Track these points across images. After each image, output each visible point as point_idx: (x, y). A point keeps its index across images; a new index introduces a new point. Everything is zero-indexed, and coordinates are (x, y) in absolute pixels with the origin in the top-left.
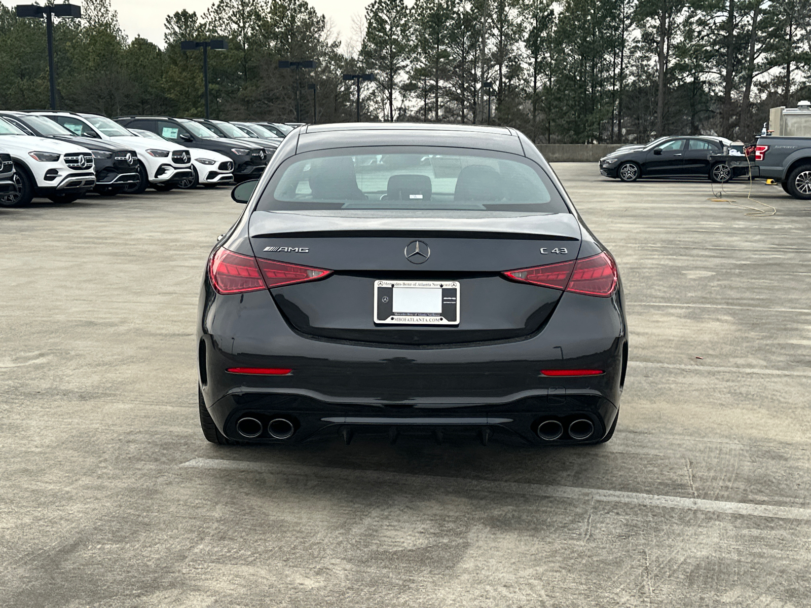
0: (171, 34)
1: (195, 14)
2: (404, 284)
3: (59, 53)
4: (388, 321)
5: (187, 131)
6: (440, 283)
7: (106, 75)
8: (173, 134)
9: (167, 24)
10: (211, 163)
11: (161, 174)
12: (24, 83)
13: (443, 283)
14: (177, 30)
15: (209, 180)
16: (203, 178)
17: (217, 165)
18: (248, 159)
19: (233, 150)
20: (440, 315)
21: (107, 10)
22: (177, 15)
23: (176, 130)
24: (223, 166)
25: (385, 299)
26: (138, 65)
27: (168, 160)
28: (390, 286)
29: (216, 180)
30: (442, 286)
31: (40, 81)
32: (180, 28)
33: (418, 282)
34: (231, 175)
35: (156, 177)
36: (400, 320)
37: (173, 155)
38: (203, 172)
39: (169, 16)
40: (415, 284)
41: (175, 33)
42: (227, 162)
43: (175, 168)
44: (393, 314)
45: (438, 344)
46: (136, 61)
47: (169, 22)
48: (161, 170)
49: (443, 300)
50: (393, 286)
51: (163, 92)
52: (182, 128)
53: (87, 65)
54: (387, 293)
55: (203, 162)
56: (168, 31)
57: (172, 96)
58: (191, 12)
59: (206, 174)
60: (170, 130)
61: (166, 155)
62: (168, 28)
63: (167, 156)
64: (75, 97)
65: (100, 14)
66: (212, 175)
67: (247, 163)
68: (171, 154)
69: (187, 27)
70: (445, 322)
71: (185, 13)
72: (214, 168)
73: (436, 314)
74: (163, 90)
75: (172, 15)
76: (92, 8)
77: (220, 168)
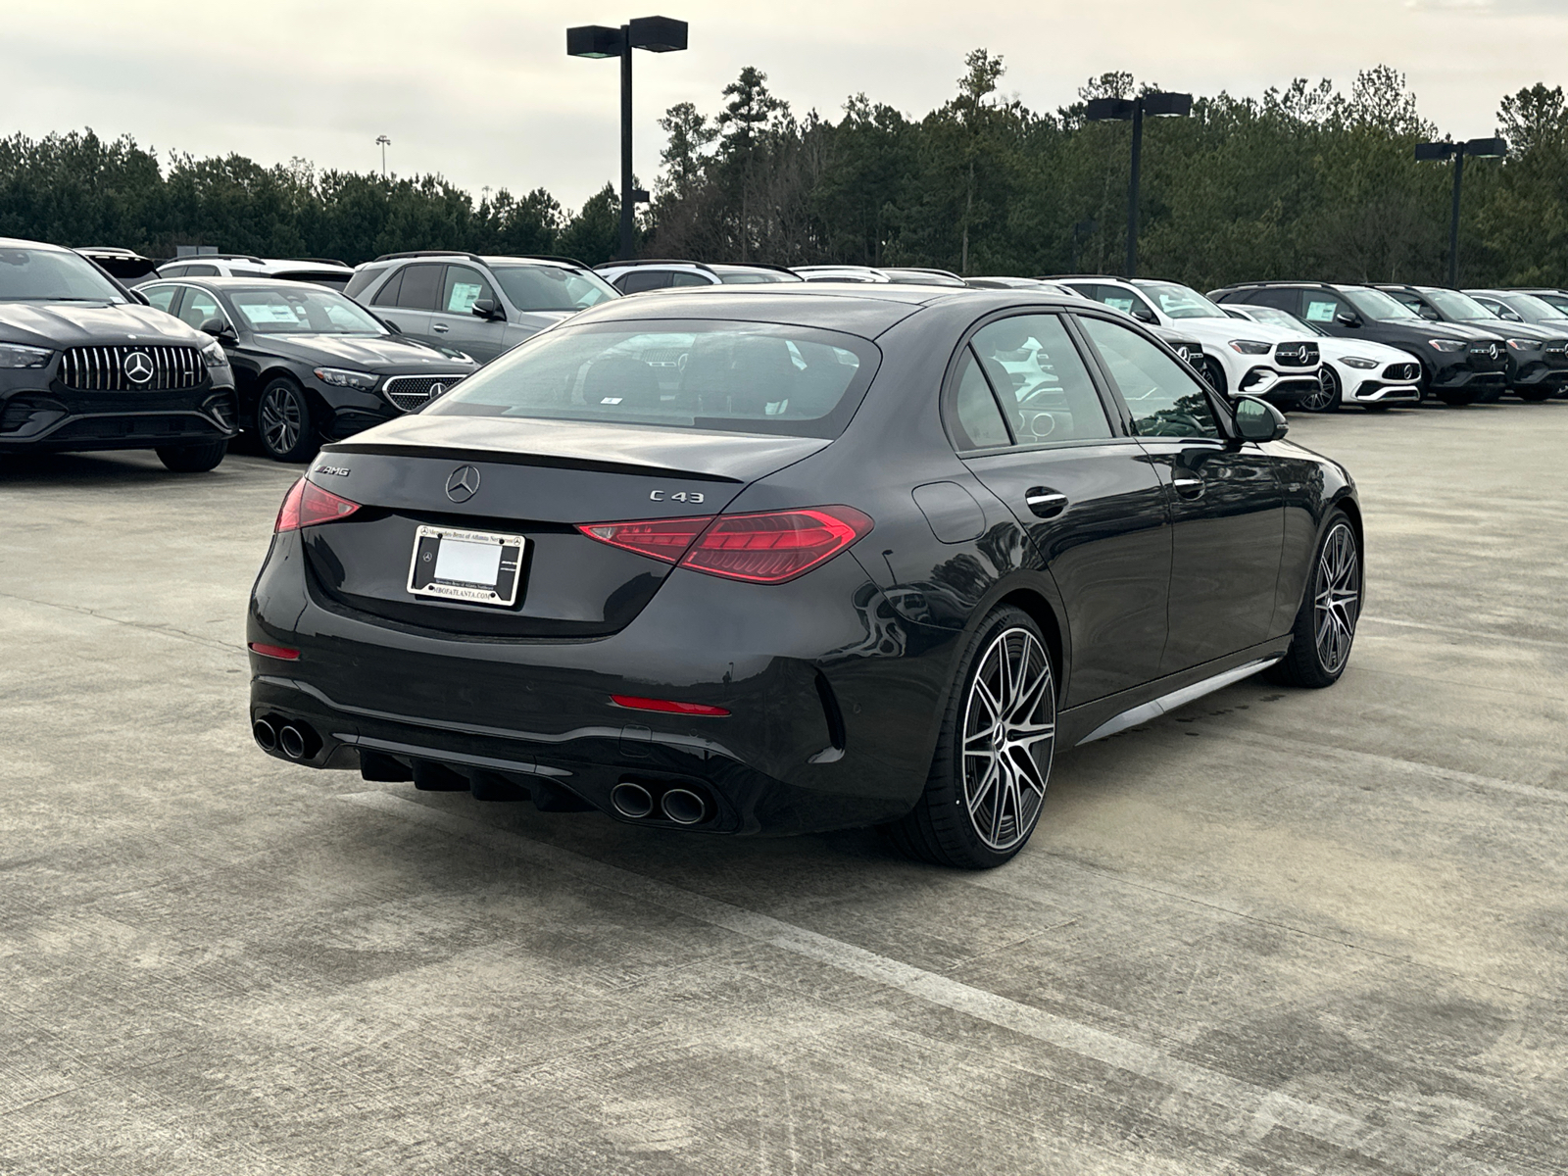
0: (1507, 131)
1: (1559, 91)
2: (455, 534)
3: (1301, 174)
4: (426, 591)
5: (1352, 307)
6: (499, 536)
7: (1378, 210)
8: (1327, 314)
9: (1503, 113)
10: (1369, 365)
11: (1251, 385)
12: (1233, 229)
13: (505, 537)
14: (1521, 121)
15: (1360, 397)
16: (1349, 392)
17: (1382, 368)
18: (1461, 359)
19: (1432, 342)
20: (495, 588)
21: (1397, 94)
22: (1524, 95)
23: (1332, 307)
24: (1394, 372)
25: (428, 557)
26: (1440, 189)
27: (1268, 359)
28: (436, 537)
29: (1375, 396)
30: (502, 542)
31: (1260, 225)
32: (1526, 117)
33: (473, 533)
34: (1414, 388)
35: (1241, 388)
36: (440, 590)
37: (1278, 350)
38: (1351, 382)
39: (1507, 98)
40: (468, 537)
41: (1516, 128)
42: (1405, 364)
43: (1280, 374)
44: (434, 581)
45: (485, 634)
46: (1437, 183)
47: (1505, 108)
48: (1251, 378)
49: (501, 565)
50: (440, 536)
51: (1482, 238)
52: (1342, 301)
53: (1347, 192)
54: (431, 546)
55: (1354, 364)
56: (1502, 126)
57: (1496, 245)
58: (1551, 88)
59: (1357, 385)
60: (1323, 306)
61: (1266, 350)
62: (1502, 119)
63: (1267, 352)
64: (1317, 250)
65: (1384, 102)
66: (1368, 387)
67: (1458, 367)
68: (1273, 350)
69: (1541, 114)
70: (497, 600)
71: (1539, 90)
72: (1375, 375)
73: (488, 587)
74: (1480, 235)
75: (1512, 96)
76: (1372, 91)
77: (1385, 375)
